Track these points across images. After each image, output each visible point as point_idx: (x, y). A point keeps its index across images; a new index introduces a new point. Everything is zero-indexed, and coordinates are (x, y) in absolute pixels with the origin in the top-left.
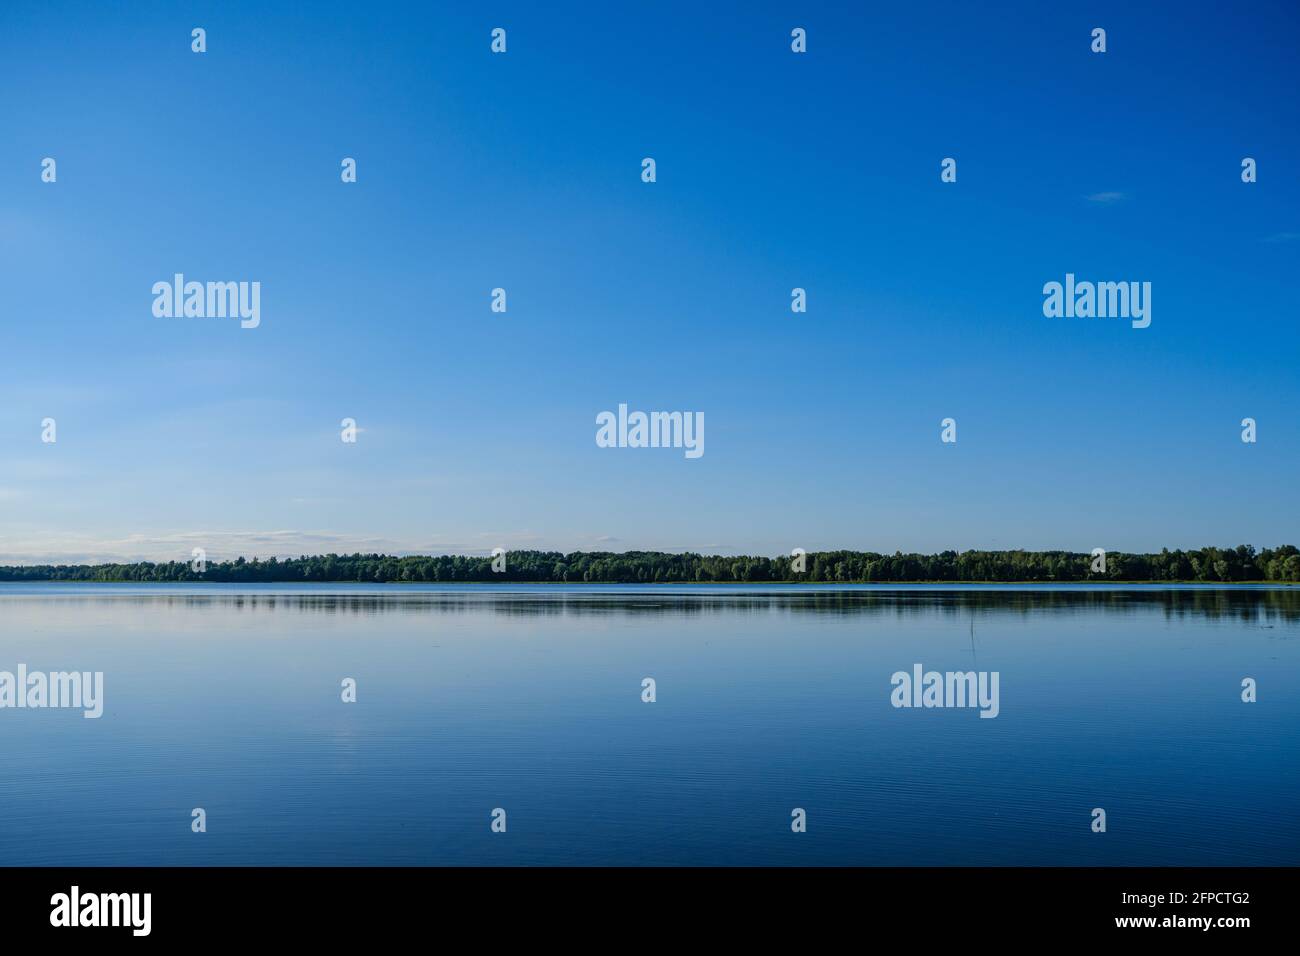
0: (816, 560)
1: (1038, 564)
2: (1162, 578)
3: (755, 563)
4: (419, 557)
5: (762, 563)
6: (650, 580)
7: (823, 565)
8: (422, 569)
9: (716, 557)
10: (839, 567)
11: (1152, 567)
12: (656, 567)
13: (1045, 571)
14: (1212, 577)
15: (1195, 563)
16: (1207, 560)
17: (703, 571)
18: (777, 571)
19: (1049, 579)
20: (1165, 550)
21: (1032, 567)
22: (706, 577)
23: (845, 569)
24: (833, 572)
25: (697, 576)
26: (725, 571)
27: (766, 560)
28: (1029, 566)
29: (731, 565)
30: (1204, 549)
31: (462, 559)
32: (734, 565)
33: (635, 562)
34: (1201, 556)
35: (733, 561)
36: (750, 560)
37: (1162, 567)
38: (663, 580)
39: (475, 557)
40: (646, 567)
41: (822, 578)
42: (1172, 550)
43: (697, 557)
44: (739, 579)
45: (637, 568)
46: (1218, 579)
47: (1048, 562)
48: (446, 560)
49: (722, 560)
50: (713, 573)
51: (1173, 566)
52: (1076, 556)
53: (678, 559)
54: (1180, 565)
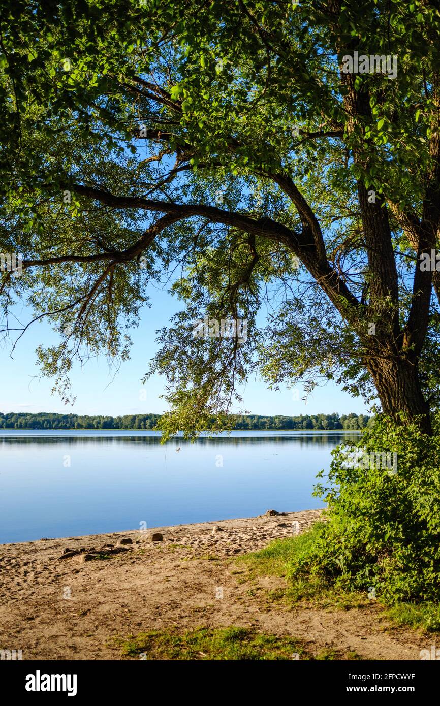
0: (137, 418)
1: (244, 421)
2: (299, 428)
3: (106, 420)
5: (109, 419)
6: (51, 428)
7: (140, 421)
9: (86, 416)
10: (148, 422)
11: (295, 423)
12: (54, 421)
13: (248, 425)
14: (321, 428)
15: (314, 421)
16: (319, 420)
17: (79, 423)
18: (117, 424)
19: (249, 429)
20: (301, 415)
21: (241, 423)
22: (80, 426)
23: (151, 423)
24: (145, 425)
25: (75, 425)
26: (91, 423)
27: (112, 418)
28: (240, 422)
29: (93, 420)
30: (319, 415)
32: (95, 421)
33: (43, 418)
34: (316, 418)
35: (94, 418)
36: (103, 418)
37: (300, 423)
38: (57, 428)
40: (48, 421)
41: (139, 428)
42: (304, 415)
43: (76, 416)
44: (97, 427)
45: (44, 421)
46: (324, 429)
47: (249, 421)
49: (89, 418)
50: (84, 424)
51: (305, 422)
52: (262, 417)
53: (66, 417)
54: (308, 423)
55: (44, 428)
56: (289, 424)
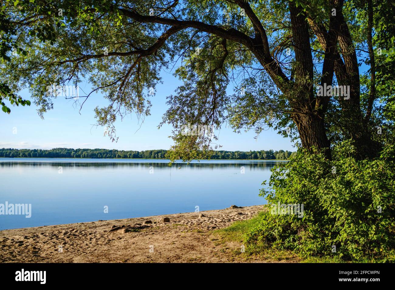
0: (153, 152)
1: (217, 154)
2: (250, 159)
3: (135, 153)
4: (26, 150)
5: (137, 153)
6: (102, 157)
7: (155, 154)
8: (27, 153)
9: (123, 151)
10: (160, 154)
11: (247, 155)
12: (104, 154)
13: (219, 156)
14: (263, 158)
15: (258, 154)
16: (261, 154)
17: (118, 155)
18: (141, 155)
19: (219, 159)
21: (215, 155)
22: (119, 157)
23: (161, 155)
24: (158, 156)
26: (125, 155)
27: (138, 152)
28: (214, 155)
29: (127, 153)
30: (261, 151)
31: (41, 150)
32: (128, 153)
33: (97, 152)
34: (260, 153)
35: (128, 152)
36: (133, 152)
37: (250, 155)
38: (105, 157)
39: (45, 150)
40: (101, 154)
41: (155, 158)
42: (252, 151)
43: (117, 151)
44: (130, 157)
45: (98, 154)
46: (264, 159)
47: (219, 154)
48: (35, 151)
49: (124, 152)
50: (122, 156)
51: (253, 155)
52: (228, 152)
53: (111, 151)
54: (255, 155)
55: (98, 158)
56: (243, 156)
